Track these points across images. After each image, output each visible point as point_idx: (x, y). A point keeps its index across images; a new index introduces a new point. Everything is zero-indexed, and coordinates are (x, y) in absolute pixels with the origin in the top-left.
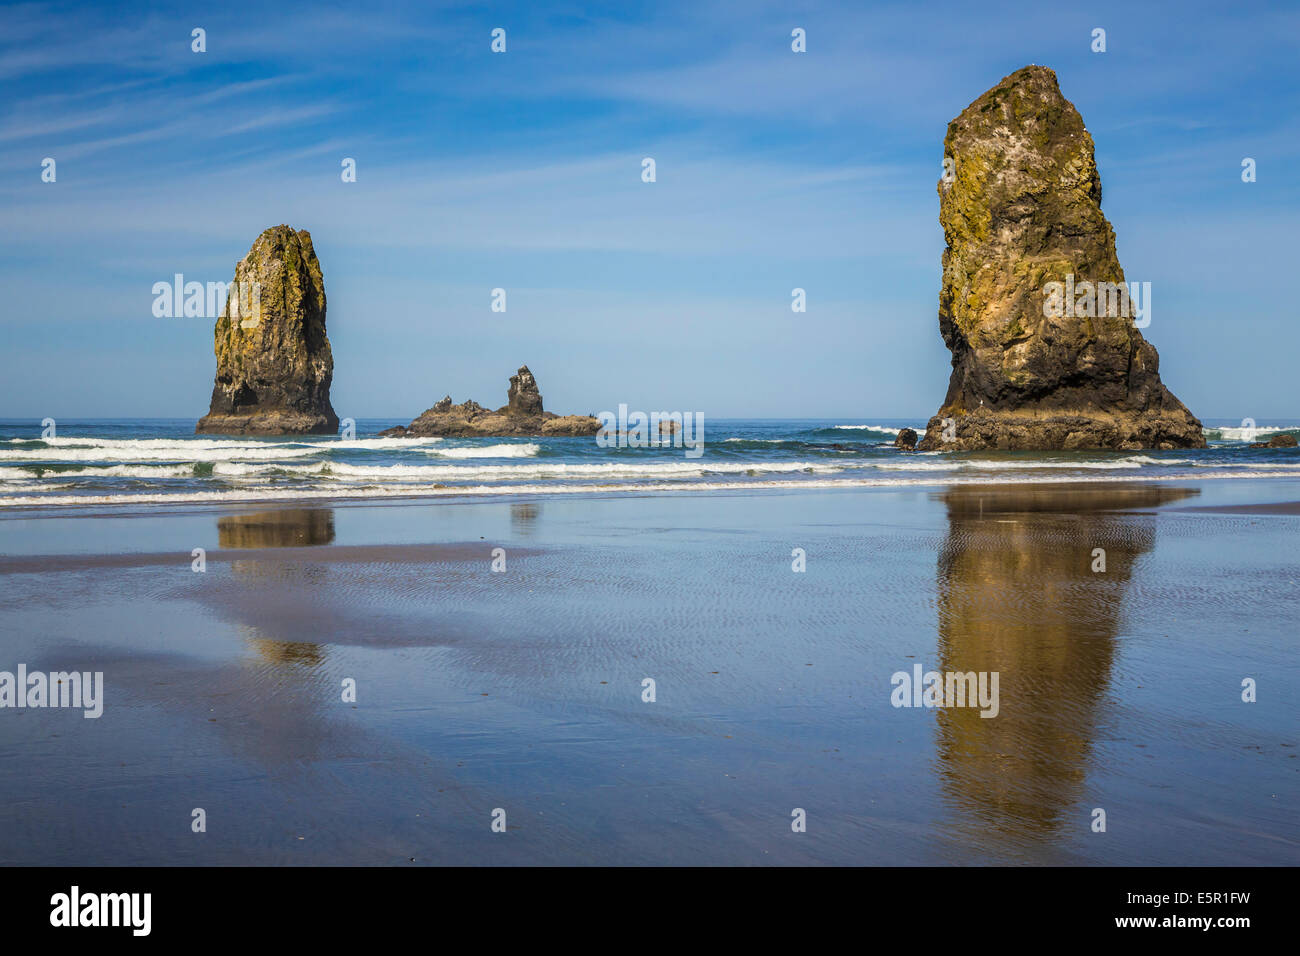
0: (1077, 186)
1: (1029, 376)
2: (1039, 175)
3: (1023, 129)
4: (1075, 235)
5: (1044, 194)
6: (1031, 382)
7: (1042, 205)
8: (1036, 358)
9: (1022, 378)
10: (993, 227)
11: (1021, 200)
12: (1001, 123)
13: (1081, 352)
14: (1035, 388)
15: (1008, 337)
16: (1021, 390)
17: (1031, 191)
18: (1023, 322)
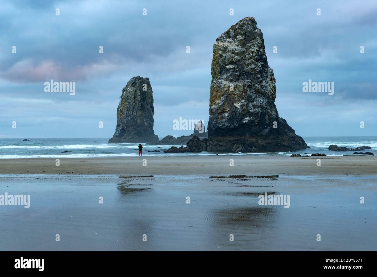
0: (251, 58)
1: (227, 124)
2: (237, 54)
3: (236, 38)
4: (249, 75)
5: (239, 61)
6: (227, 126)
7: (238, 65)
8: (230, 118)
9: (224, 125)
10: (220, 73)
11: (230, 64)
12: (229, 37)
13: (244, 116)
14: (229, 128)
15: (219, 111)
16: (224, 129)
17: (233, 60)
18: (226, 106)
